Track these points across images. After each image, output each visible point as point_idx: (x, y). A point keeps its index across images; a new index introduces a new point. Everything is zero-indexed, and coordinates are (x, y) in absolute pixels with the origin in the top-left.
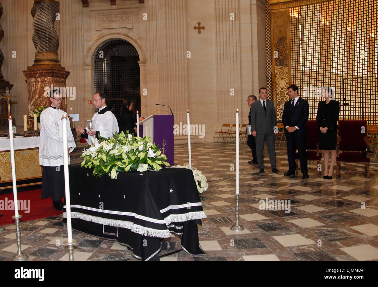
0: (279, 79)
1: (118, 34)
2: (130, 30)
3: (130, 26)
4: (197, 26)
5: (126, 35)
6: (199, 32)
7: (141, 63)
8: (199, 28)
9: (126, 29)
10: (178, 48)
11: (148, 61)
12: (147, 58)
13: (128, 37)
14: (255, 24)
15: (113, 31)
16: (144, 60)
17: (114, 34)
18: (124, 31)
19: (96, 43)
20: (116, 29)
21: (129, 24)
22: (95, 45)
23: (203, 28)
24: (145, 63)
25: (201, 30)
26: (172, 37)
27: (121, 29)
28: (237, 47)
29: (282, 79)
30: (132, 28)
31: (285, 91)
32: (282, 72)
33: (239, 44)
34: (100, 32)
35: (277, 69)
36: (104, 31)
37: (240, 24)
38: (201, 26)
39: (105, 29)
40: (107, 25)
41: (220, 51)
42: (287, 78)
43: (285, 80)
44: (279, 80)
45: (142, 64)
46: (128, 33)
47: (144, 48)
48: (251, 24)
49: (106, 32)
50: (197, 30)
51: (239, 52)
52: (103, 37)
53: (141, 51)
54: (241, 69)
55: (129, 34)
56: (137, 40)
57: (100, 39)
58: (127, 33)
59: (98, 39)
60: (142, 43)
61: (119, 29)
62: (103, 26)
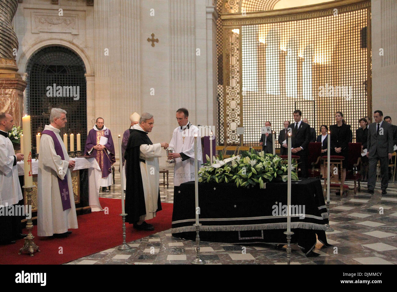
0: (230, 99)
1: (61, 40)
2: (75, 37)
3: (75, 32)
4: (151, 38)
5: (70, 42)
6: (153, 45)
7: (88, 76)
8: (153, 41)
9: (70, 35)
10: (132, 62)
11: (97, 74)
12: (96, 71)
13: (73, 44)
14: (210, 40)
15: (54, 36)
16: (91, 73)
17: (55, 39)
18: (68, 37)
19: (33, 49)
20: (57, 34)
21: (73, 29)
22: (31, 50)
23: (157, 41)
24: (94, 76)
25: (155, 43)
26: (126, 49)
27: (64, 35)
28: (192, 63)
29: (233, 99)
30: (78, 34)
31: (236, 112)
32: (233, 92)
33: (194, 61)
34: (36, 36)
35: (228, 88)
36: (41, 34)
37: (195, 39)
38: (155, 38)
39: (44, 32)
40: (46, 27)
41: (175, 68)
42: (238, 99)
43: (237, 100)
44: (230, 101)
45: (90, 78)
46: (73, 40)
47: (92, 59)
48: (207, 40)
49: (45, 36)
50: (151, 43)
51: (194, 69)
52: (41, 41)
53: (89, 62)
54: (196, 88)
55: (75, 41)
56: (84, 49)
57: (37, 43)
58: (71, 40)
59: (36, 44)
60: (90, 53)
61: (61, 34)
62: (41, 29)
